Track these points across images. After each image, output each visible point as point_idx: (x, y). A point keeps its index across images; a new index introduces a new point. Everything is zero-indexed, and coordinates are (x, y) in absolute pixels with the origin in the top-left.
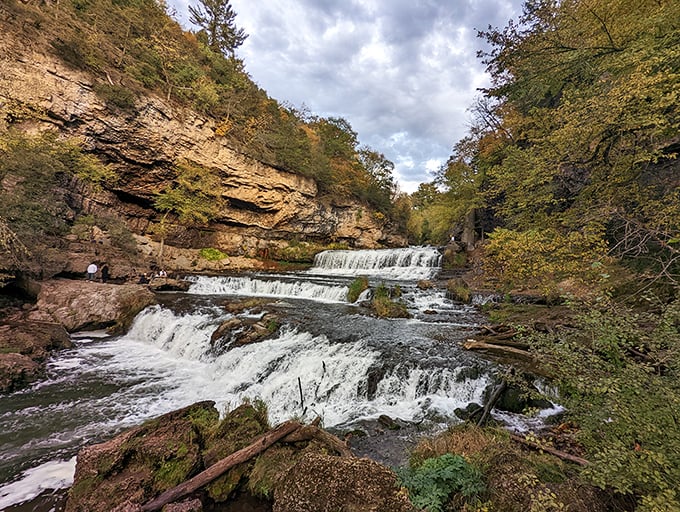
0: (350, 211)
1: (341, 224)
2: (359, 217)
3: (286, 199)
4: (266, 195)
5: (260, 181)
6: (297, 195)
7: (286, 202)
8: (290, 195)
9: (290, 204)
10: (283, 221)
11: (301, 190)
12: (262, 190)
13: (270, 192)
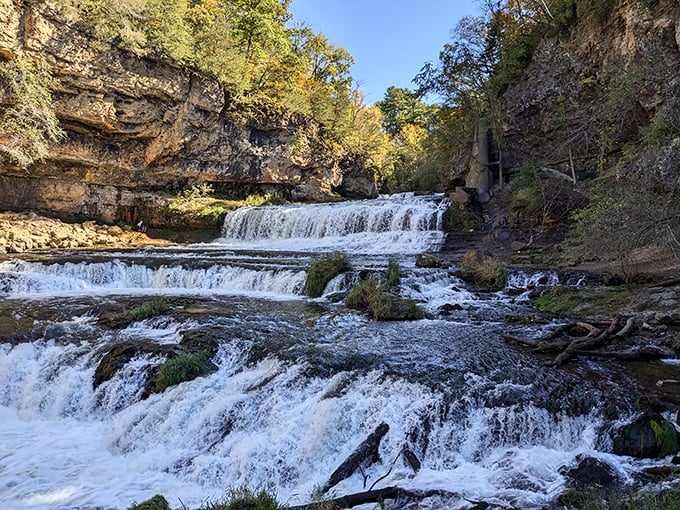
1: (267, 161)
3: (168, 116)
4: (131, 110)
6: (187, 110)
8: (174, 109)
9: (176, 126)
10: (164, 157)
11: (196, 101)
12: (121, 101)
13: (136, 103)
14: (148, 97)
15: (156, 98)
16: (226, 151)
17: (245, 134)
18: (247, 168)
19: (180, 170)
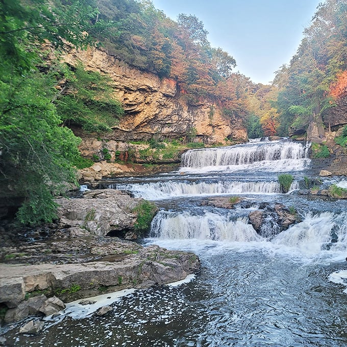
0: (203, 110)
1: (196, 123)
2: (211, 114)
3: (148, 99)
4: (131, 97)
5: (127, 83)
6: (158, 96)
7: (148, 103)
8: (151, 96)
9: (152, 105)
10: (144, 122)
11: (163, 91)
12: (126, 93)
13: (134, 93)
14: (139, 90)
15: (143, 90)
16: (175, 118)
17: (186, 108)
18: (185, 127)
19: (150, 130)
